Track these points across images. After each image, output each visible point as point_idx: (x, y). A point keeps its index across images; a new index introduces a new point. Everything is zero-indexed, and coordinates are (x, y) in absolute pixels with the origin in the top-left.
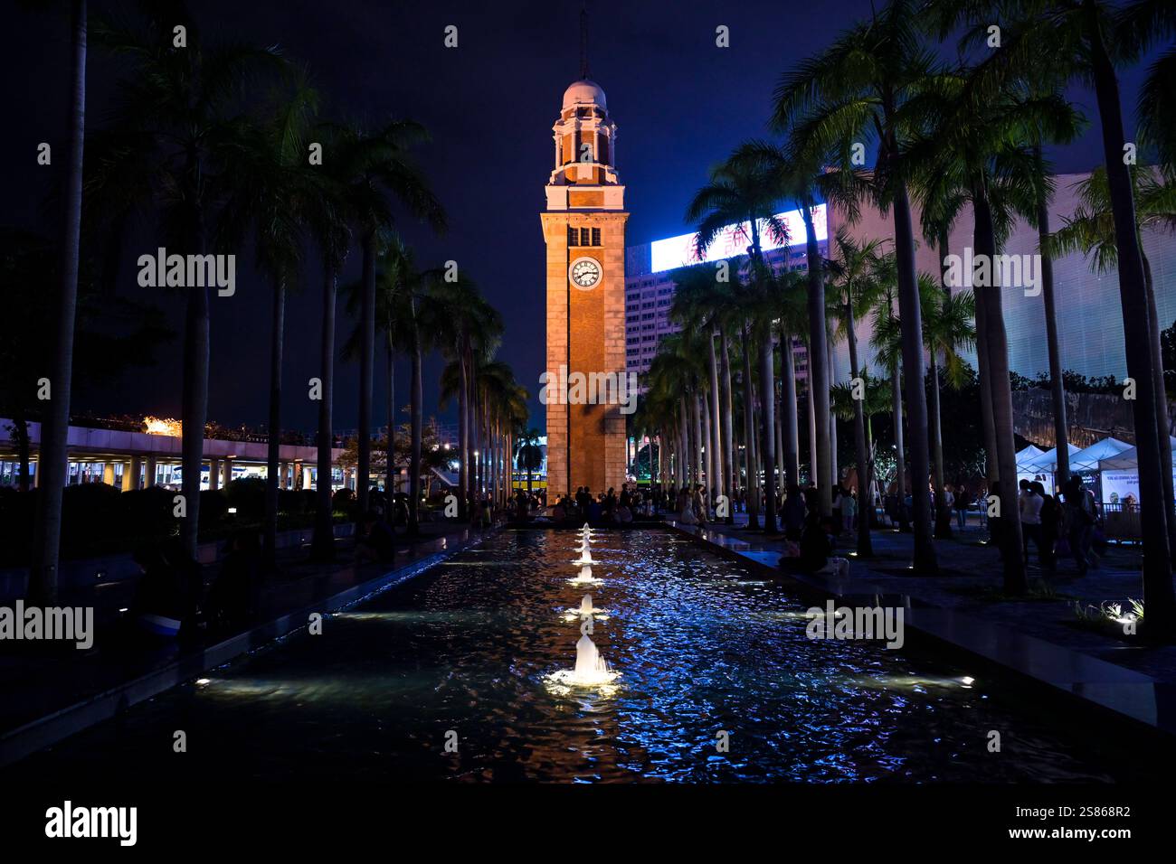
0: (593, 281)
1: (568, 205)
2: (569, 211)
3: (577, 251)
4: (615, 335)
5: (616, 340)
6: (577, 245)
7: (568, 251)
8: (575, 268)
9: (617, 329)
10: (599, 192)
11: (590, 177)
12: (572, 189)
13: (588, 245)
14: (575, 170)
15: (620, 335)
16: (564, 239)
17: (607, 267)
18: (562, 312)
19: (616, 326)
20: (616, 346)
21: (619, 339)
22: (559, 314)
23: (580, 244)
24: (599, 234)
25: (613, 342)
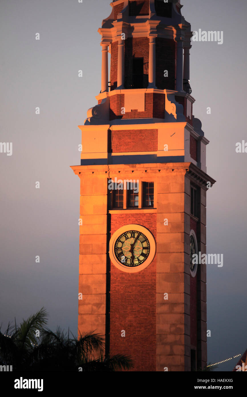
0: (142, 258)
1: (110, 151)
2: (111, 160)
3: (121, 216)
4: (171, 338)
5: (172, 344)
6: (121, 208)
7: (109, 216)
8: (118, 240)
9: (173, 329)
10: (152, 131)
11: (141, 108)
12: (115, 128)
13: (136, 207)
14: (121, 98)
15: (178, 337)
16: (104, 200)
17: (162, 239)
18: (98, 305)
19: (173, 325)
20: (172, 354)
21: (175, 343)
22: (95, 308)
23: (125, 207)
24: (152, 191)
25: (168, 348)
